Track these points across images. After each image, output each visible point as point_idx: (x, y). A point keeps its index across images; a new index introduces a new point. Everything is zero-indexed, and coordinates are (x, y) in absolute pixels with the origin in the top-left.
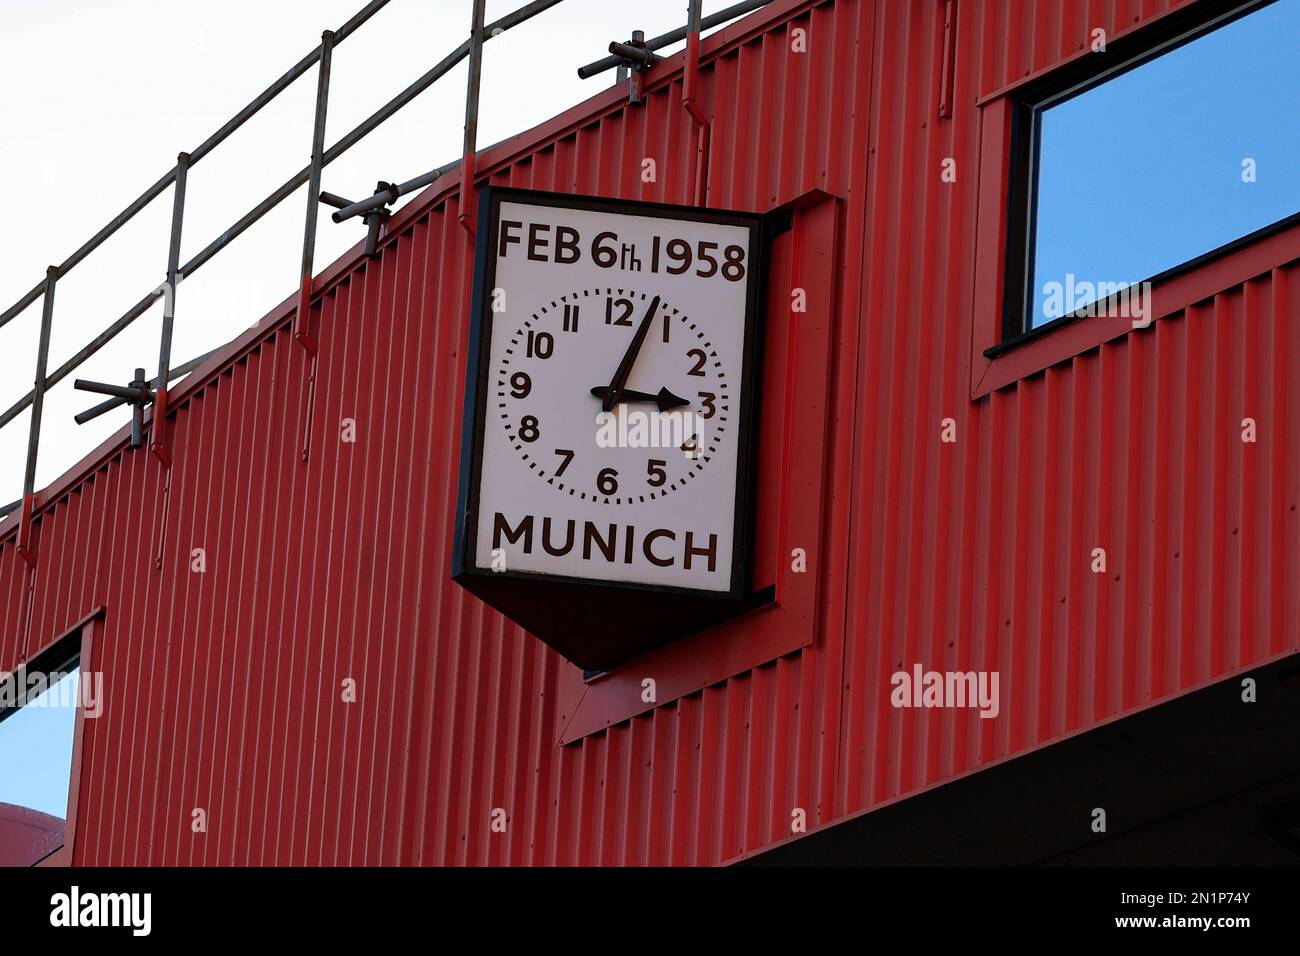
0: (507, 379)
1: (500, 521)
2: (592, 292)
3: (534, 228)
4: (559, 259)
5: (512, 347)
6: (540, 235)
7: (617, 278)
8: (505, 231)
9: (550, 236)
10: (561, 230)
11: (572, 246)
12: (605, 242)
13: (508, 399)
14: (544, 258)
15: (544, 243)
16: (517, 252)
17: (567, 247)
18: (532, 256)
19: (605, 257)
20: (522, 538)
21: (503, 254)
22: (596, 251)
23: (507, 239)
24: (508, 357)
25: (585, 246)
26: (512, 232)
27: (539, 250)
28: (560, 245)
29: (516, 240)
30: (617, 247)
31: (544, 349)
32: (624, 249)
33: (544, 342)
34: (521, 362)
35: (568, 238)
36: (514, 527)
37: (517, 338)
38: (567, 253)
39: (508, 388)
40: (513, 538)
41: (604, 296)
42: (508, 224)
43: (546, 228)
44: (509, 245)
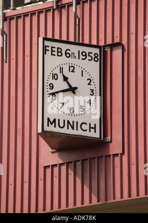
0: (48, 85)
1: (49, 120)
2: (65, 64)
3: (52, 47)
4: (58, 55)
5: (49, 77)
6: (53, 49)
7: (71, 61)
8: (46, 48)
9: (55, 50)
10: (58, 48)
11: (61, 52)
12: (68, 52)
13: (49, 90)
14: (55, 55)
15: (54, 51)
16: (49, 53)
17: (59, 52)
18: (52, 54)
19: (68, 55)
20: (54, 124)
21: (46, 54)
22: (66, 54)
23: (46, 50)
24: (48, 79)
25: (63, 52)
26: (47, 48)
27: (53, 53)
28: (58, 52)
29: (48, 50)
30: (70, 53)
31: (56, 78)
32: (72, 53)
33: (56, 75)
34: (51, 81)
35: (59, 50)
36: (52, 121)
37: (50, 75)
38: (60, 54)
39: (49, 87)
40: (52, 124)
41: (68, 65)
42: (46, 46)
43: (55, 48)
44: (47, 52)
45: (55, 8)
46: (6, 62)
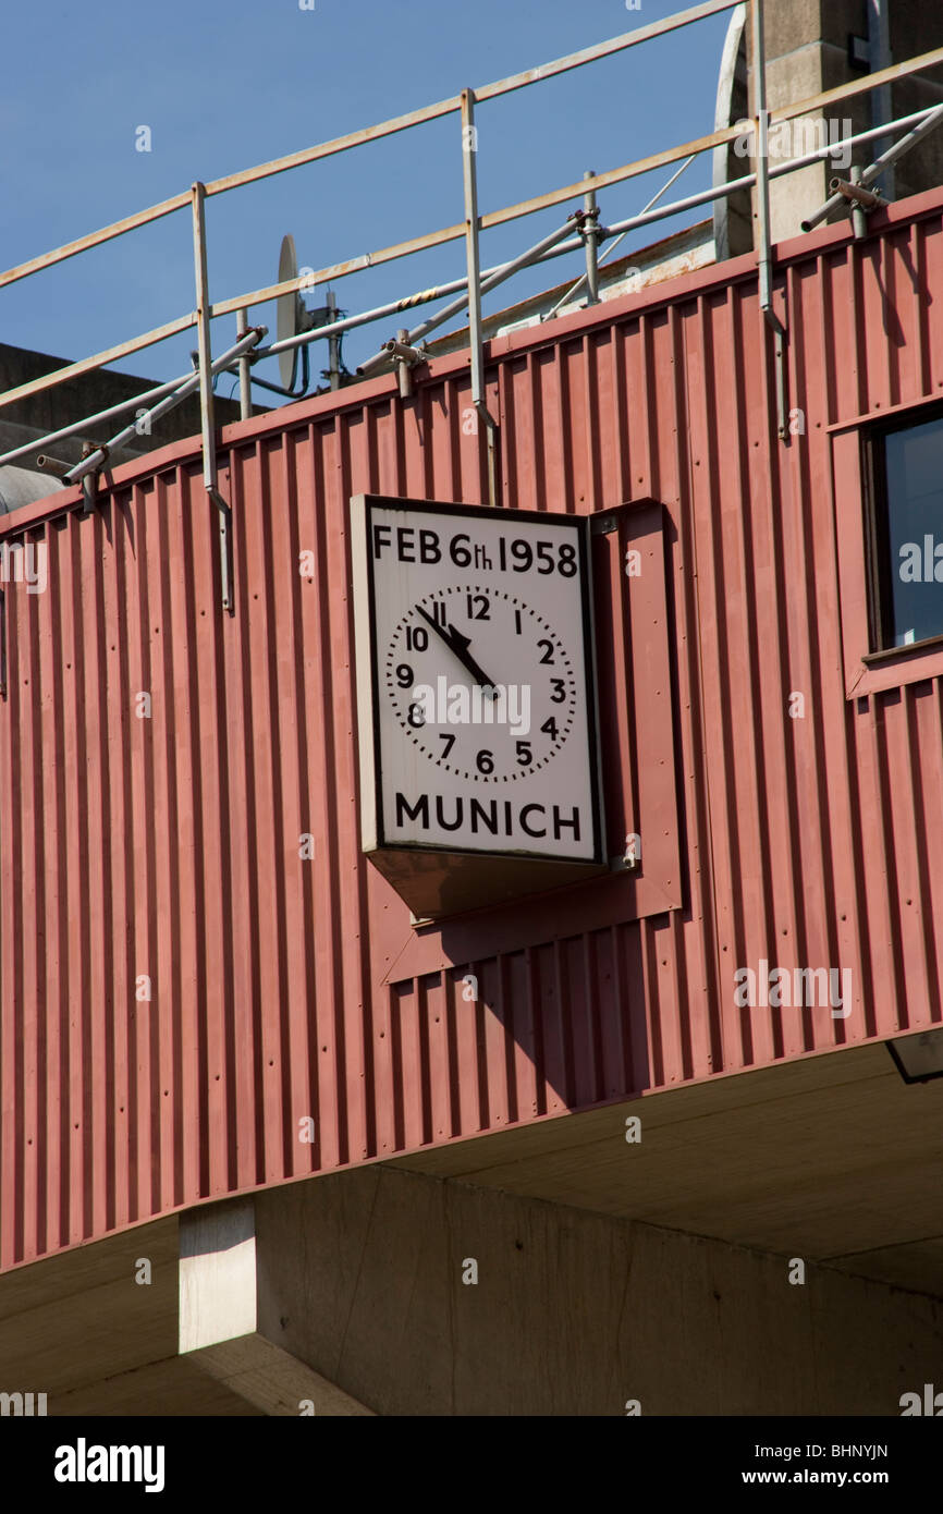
0: (393, 670)
1: (401, 800)
2: (454, 590)
3: (401, 531)
4: (424, 560)
5: (394, 641)
6: (407, 538)
7: (473, 576)
8: (377, 536)
9: (415, 539)
10: (423, 534)
11: (434, 547)
12: (461, 544)
13: (396, 689)
14: (412, 559)
15: (411, 545)
16: (389, 553)
17: (430, 549)
18: (402, 558)
19: (461, 557)
20: (420, 815)
21: (378, 556)
22: (454, 552)
23: (380, 542)
24: (392, 650)
25: (444, 547)
26: (383, 536)
27: (407, 552)
28: (424, 547)
29: (387, 543)
30: (470, 547)
31: (421, 644)
32: (477, 550)
33: (420, 635)
34: (403, 655)
35: (429, 540)
36: (413, 805)
37: (398, 632)
38: (430, 554)
39: (395, 679)
40: (413, 816)
41: (464, 593)
42: (379, 529)
43: (411, 532)
44: (382, 548)
45: (404, 392)
46: (231, 611)
